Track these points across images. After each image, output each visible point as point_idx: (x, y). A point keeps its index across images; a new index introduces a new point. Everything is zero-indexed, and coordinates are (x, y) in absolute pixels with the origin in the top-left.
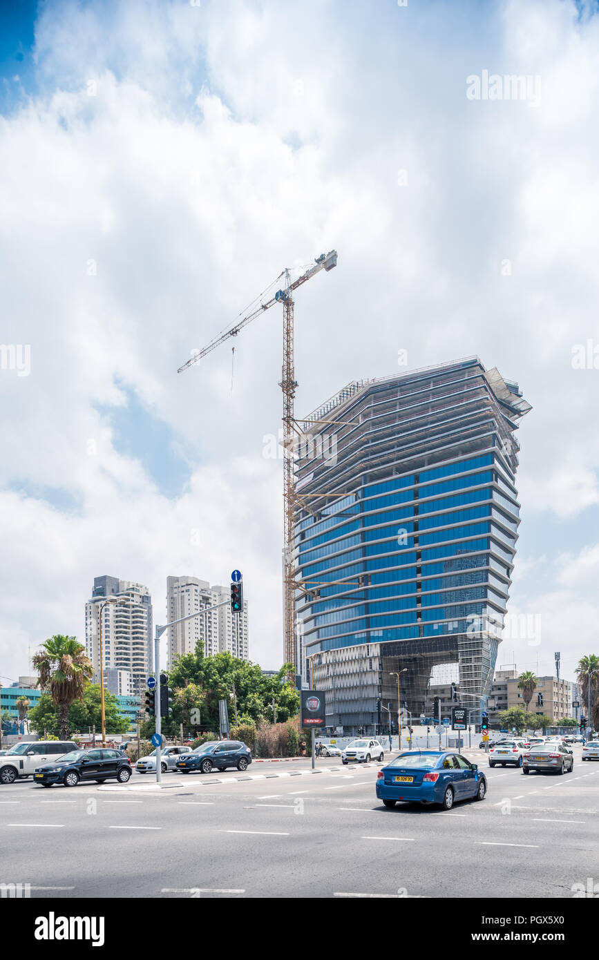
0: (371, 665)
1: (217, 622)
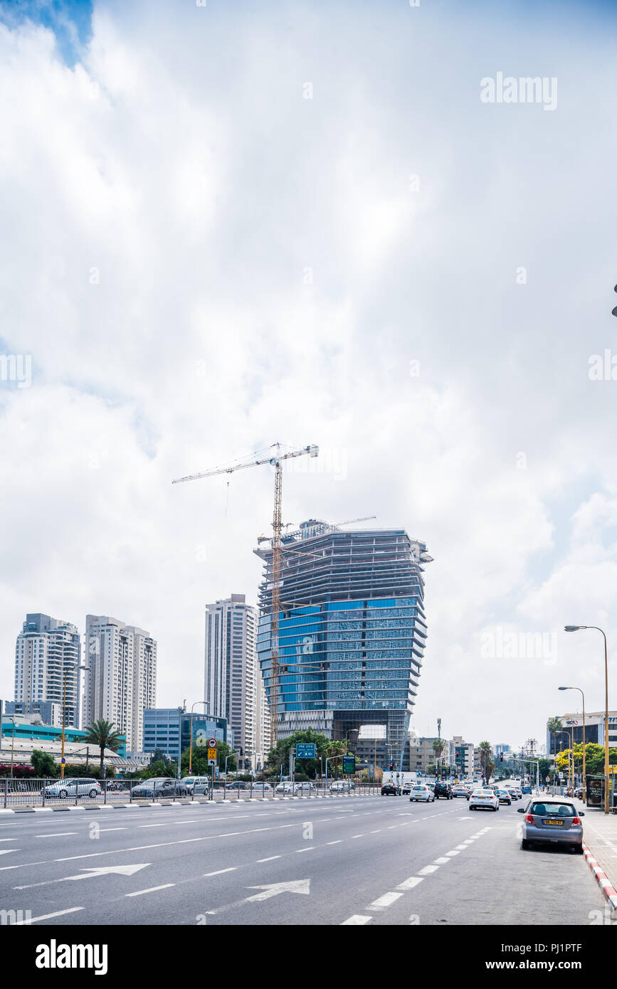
0: (326, 725)
1: (132, 660)
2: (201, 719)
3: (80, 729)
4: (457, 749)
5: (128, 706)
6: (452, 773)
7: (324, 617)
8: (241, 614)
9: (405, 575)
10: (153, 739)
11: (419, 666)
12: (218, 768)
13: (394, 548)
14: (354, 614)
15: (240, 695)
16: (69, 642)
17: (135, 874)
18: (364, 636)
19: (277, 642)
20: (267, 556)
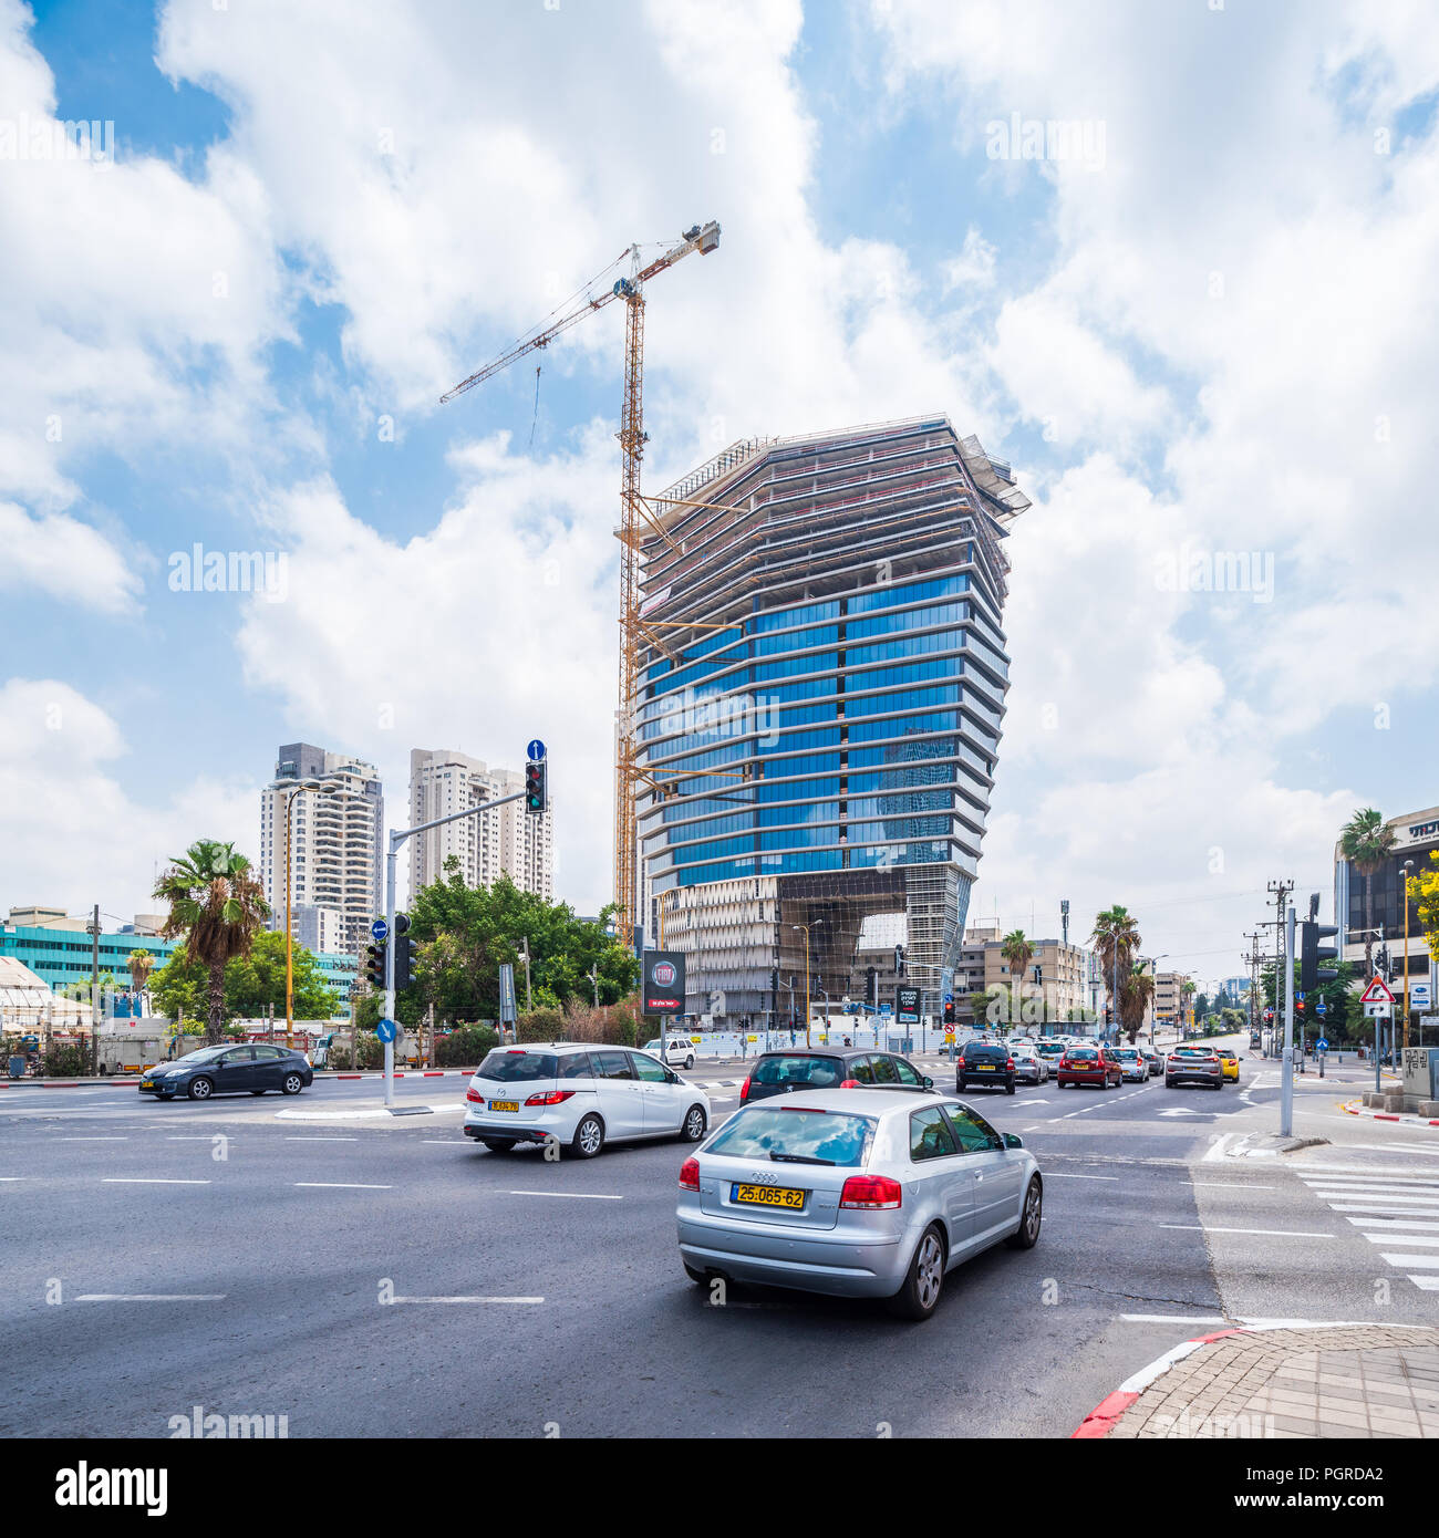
0: (761, 912)
16: (356, 795)
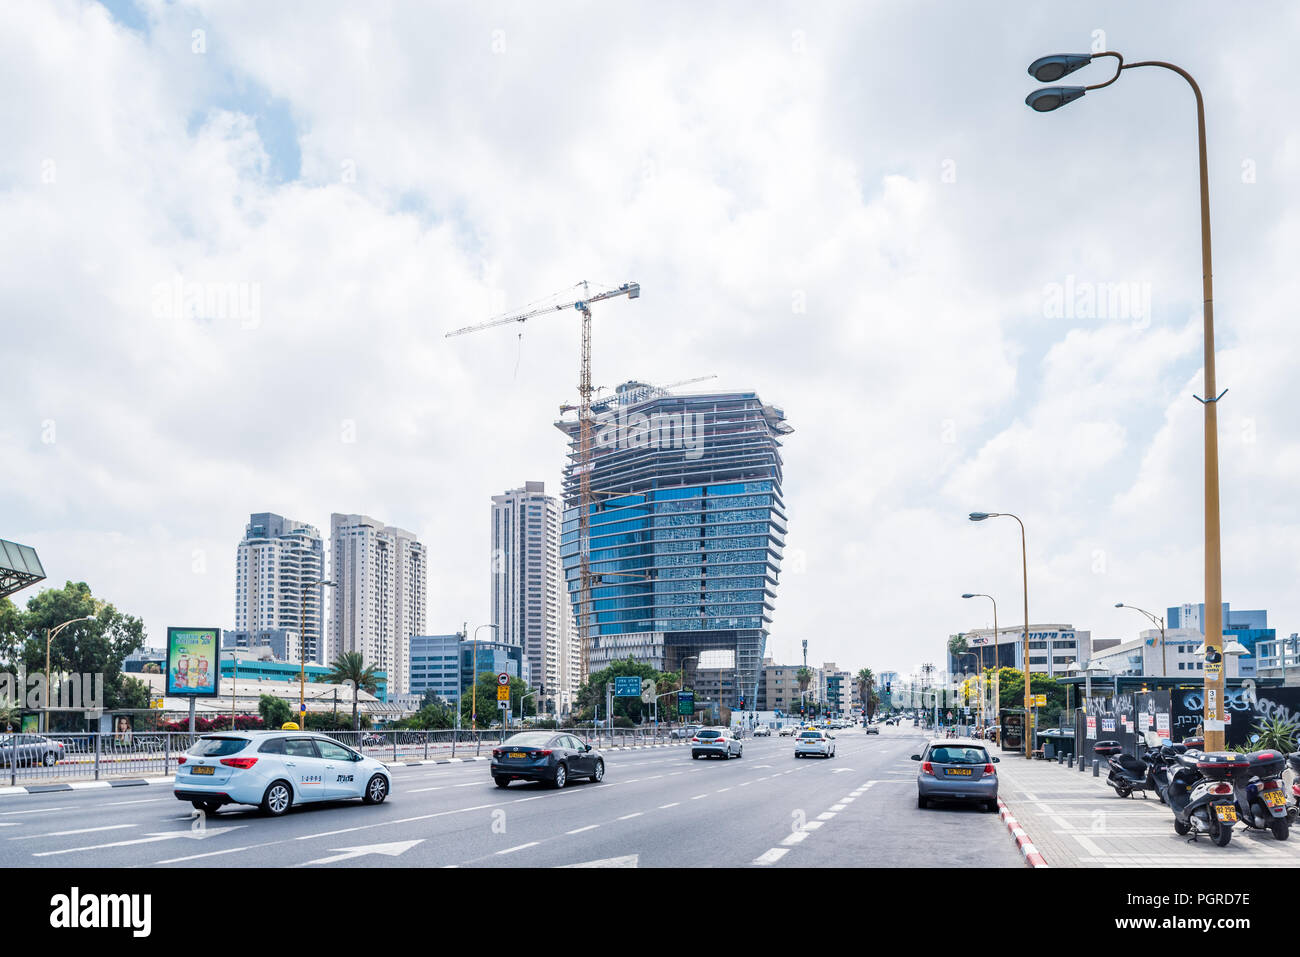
0: (654, 652)
1: (393, 572)
2: (487, 647)
3: (325, 665)
4: (829, 679)
5: (389, 633)
6: (823, 711)
7: (650, 509)
8: (539, 508)
9: (757, 451)
10: (423, 676)
11: (777, 571)
12: (511, 712)
13: (740, 416)
14: (689, 504)
15: (539, 615)
16: (309, 550)
17: (404, 854)
18: (703, 533)
19: (588, 543)
20: (573, 430)
